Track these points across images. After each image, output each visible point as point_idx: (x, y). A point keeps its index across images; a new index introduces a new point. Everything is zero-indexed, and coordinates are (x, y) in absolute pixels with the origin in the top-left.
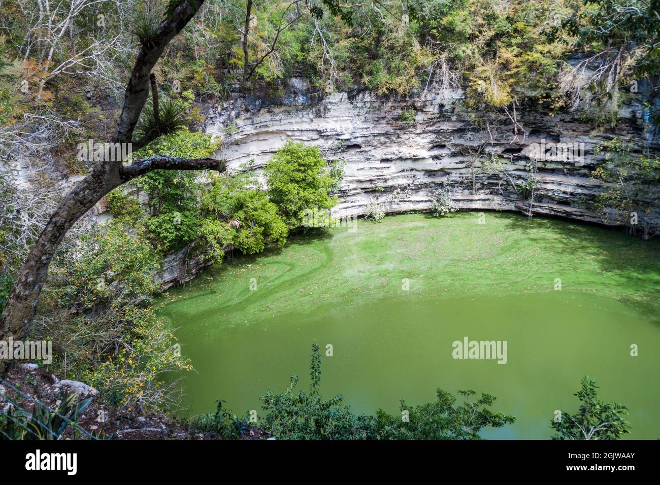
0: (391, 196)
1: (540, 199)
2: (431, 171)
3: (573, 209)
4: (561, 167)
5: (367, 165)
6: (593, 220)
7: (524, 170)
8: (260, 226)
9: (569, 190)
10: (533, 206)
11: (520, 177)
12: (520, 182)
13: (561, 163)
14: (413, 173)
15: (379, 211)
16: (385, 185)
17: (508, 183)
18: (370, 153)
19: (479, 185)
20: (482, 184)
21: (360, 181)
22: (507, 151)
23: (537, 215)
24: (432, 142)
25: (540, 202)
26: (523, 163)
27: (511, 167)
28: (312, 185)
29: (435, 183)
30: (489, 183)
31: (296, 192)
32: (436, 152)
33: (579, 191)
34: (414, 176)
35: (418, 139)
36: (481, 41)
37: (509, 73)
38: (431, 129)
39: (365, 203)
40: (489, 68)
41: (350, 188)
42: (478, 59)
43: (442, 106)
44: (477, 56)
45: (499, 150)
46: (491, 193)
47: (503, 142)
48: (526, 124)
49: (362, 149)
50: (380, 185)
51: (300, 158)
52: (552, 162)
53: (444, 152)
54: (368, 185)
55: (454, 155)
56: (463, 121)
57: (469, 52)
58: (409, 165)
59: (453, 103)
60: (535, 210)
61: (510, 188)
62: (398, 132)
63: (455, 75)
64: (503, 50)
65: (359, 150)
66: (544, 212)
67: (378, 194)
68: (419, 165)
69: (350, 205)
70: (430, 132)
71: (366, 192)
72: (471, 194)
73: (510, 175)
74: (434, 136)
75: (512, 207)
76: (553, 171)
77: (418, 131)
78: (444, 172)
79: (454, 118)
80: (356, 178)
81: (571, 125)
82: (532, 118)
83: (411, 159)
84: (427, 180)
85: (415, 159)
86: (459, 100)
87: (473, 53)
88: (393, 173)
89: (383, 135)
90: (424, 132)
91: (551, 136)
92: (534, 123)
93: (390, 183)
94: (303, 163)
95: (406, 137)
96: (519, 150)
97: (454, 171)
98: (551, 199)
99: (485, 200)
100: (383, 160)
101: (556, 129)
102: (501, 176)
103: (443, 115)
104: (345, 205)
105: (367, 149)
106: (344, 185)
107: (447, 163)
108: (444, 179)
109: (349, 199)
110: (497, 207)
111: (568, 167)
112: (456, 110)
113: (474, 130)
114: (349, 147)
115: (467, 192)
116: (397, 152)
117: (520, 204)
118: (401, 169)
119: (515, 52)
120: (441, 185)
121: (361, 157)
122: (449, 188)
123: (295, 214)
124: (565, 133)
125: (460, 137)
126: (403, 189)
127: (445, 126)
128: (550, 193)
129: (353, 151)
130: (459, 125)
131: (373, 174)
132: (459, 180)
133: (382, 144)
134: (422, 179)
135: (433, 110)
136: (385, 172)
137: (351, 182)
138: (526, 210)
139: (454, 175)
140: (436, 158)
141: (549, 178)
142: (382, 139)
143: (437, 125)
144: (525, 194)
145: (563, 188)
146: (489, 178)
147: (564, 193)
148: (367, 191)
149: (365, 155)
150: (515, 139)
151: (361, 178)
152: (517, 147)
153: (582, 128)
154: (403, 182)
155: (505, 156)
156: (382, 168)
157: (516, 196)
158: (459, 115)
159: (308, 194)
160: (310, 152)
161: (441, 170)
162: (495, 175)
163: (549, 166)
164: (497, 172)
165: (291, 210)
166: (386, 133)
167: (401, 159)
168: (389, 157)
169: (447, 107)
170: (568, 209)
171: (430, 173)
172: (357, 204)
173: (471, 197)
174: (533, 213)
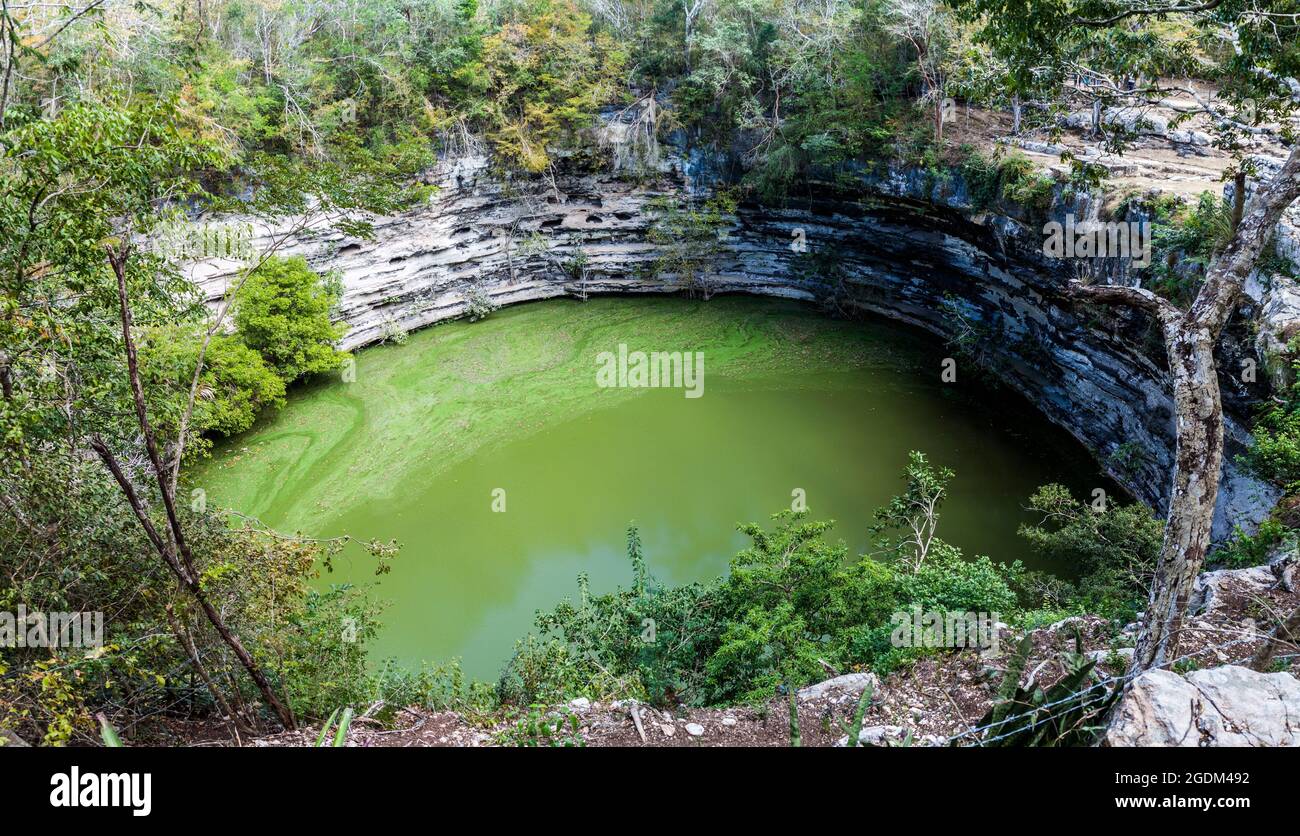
0: (411, 307)
1: (592, 275)
2: (456, 264)
3: (629, 282)
4: (608, 235)
5: (371, 270)
6: (651, 289)
7: (569, 244)
8: (245, 388)
9: (622, 259)
10: (587, 286)
11: (564, 254)
12: (566, 259)
13: (608, 230)
14: (435, 270)
15: (400, 329)
16: (401, 293)
17: (551, 264)
18: (374, 254)
19: (517, 272)
20: (521, 269)
21: (366, 294)
22: (545, 224)
23: (592, 295)
24: (453, 226)
25: (592, 279)
26: (566, 236)
27: (552, 244)
28: (307, 312)
29: (463, 279)
30: (529, 267)
31: (285, 327)
32: (459, 238)
33: (631, 259)
34: (436, 275)
35: (436, 225)
36: (503, 96)
37: (541, 132)
38: (448, 209)
39: (378, 322)
40: (516, 129)
41: (354, 306)
42: (502, 119)
43: (460, 179)
44: (501, 114)
45: (537, 224)
46: (533, 279)
47: (539, 214)
48: (562, 189)
49: (362, 250)
50: (395, 293)
51: (280, 276)
52: (598, 230)
53: (471, 236)
54: (378, 297)
55: (482, 239)
56: (488, 195)
57: (491, 110)
58: (428, 260)
59: (475, 175)
60: (589, 289)
61: (554, 269)
62: (407, 219)
63: (478, 138)
64: (530, 105)
65: (357, 251)
66: (600, 290)
67: (392, 308)
68: (443, 259)
69: (357, 330)
70: (450, 213)
71: (375, 308)
72: (511, 284)
73: (553, 253)
74: (455, 218)
75: (560, 291)
76: (599, 241)
77: (436, 214)
78: (474, 262)
79: (477, 193)
80: (360, 292)
81: (611, 185)
82: (567, 182)
83: (431, 252)
84: (454, 276)
85: (436, 252)
86: (482, 169)
87: (496, 111)
88: (411, 276)
89: (389, 226)
90: (442, 215)
91: (590, 201)
92: (570, 188)
93: (407, 290)
94: (286, 282)
95: (419, 224)
96: (559, 222)
97: (485, 259)
98: (603, 273)
99: (528, 289)
100: (393, 260)
101: (595, 192)
102: (542, 255)
103: (463, 191)
104: (352, 331)
105: (369, 248)
106: (345, 304)
107: (476, 249)
108: (475, 271)
109: (352, 321)
110: (544, 295)
111: (616, 233)
112: (478, 182)
113: (503, 204)
114: (343, 249)
115: (504, 283)
116: (411, 247)
117: (570, 286)
118: (420, 267)
119: (546, 108)
120: (472, 279)
121: (361, 261)
122: (483, 281)
123: (290, 359)
124: (606, 195)
125: (488, 215)
126: (425, 293)
127: (467, 203)
128: (602, 267)
129: (348, 254)
130: (485, 201)
131: (382, 281)
132: (493, 269)
133: (389, 239)
134: (449, 276)
135: (451, 185)
136: (400, 275)
137: (353, 297)
138: (579, 292)
139: (485, 264)
140: (461, 245)
141: (598, 249)
142: (388, 231)
143: (458, 203)
144: (575, 273)
145: (615, 259)
146: (528, 261)
147: (617, 264)
148: (376, 306)
149: (368, 257)
150: (553, 210)
151: (366, 290)
152: (556, 218)
153: (622, 187)
154: (425, 284)
155: (545, 230)
156: (394, 271)
157: (563, 278)
158: (482, 188)
159: (303, 325)
160: (292, 266)
161: (469, 261)
162: (534, 256)
163: (596, 236)
164: (537, 252)
165: (282, 355)
166: (393, 224)
167: (418, 255)
168: (401, 254)
169: (467, 180)
170: (624, 282)
171: (455, 266)
172: (366, 326)
173: (511, 289)
174: (588, 293)
